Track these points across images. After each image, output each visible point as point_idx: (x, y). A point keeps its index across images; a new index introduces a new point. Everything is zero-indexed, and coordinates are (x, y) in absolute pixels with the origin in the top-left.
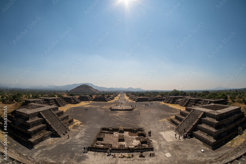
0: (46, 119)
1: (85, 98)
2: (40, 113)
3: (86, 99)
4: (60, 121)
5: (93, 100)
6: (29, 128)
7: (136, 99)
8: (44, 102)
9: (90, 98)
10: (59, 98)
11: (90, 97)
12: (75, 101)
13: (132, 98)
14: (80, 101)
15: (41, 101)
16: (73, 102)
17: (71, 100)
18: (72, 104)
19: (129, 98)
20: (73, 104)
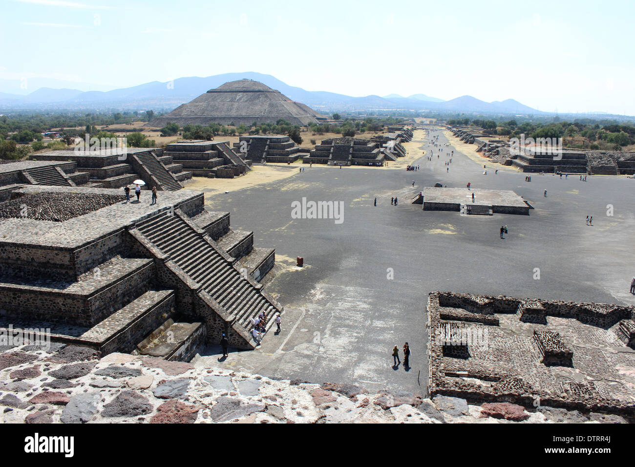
0: (170, 264)
1: (270, 148)
2: (132, 232)
3: (275, 151)
4: (230, 264)
5: (308, 155)
6: (90, 326)
7: (522, 158)
8: (77, 174)
9: (292, 145)
10: (150, 152)
11: (291, 141)
12: (226, 161)
13: (498, 153)
14: (250, 164)
15: (58, 169)
16: (215, 169)
17: (209, 157)
18: (212, 177)
19: (479, 151)
20: (217, 177)
